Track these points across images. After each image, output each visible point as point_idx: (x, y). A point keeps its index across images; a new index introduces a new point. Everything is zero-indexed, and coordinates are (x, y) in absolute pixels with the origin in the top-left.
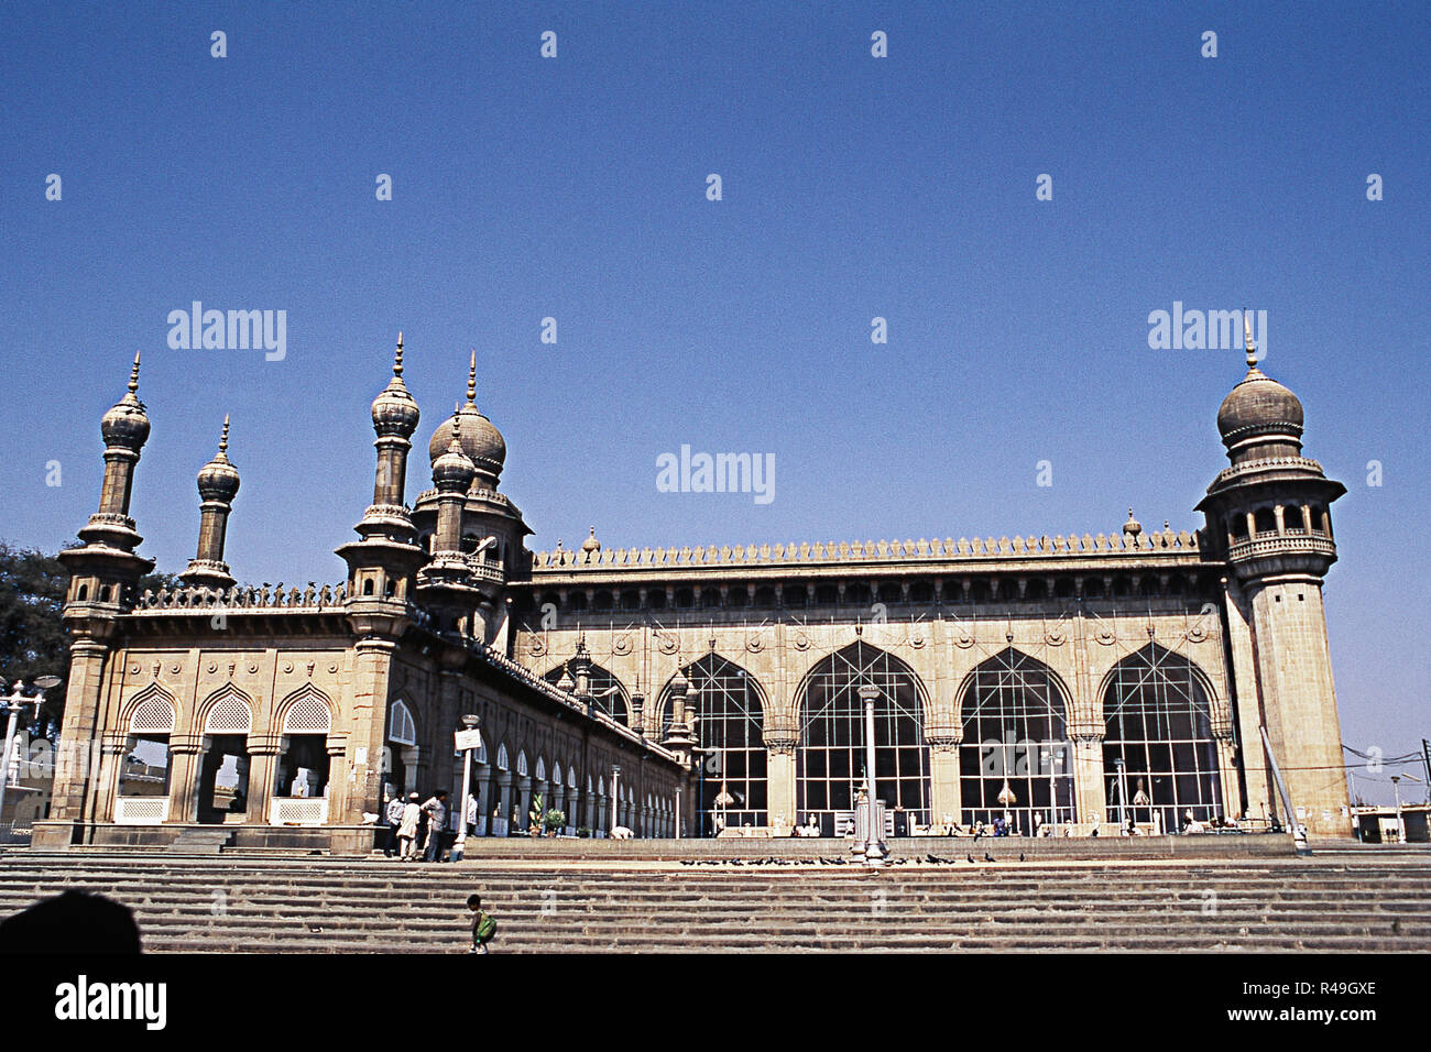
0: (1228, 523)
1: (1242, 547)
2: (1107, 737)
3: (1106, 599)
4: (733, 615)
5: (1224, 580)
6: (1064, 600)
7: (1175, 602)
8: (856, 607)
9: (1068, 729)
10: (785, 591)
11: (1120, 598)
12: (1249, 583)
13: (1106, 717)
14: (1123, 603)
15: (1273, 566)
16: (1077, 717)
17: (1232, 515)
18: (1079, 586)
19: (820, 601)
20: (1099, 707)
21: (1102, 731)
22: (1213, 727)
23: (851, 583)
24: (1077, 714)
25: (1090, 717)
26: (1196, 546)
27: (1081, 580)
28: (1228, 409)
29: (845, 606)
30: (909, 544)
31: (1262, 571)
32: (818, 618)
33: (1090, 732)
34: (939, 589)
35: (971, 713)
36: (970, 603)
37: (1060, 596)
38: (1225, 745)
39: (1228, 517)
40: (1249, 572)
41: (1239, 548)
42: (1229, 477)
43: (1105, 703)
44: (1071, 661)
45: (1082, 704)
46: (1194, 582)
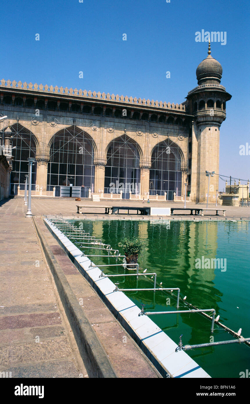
0: (198, 103)
1: (202, 111)
2: (151, 168)
3: (157, 122)
4: (27, 110)
5: (193, 122)
6: (144, 121)
7: (176, 126)
8: (74, 113)
9: (140, 164)
10: (48, 102)
11: (161, 123)
12: (201, 123)
13: (152, 161)
14: (161, 125)
15: (210, 119)
16: (144, 160)
17: (199, 101)
18: (150, 117)
19: (61, 109)
20: (150, 157)
21: (150, 165)
22: (182, 167)
23: (74, 104)
24: (144, 159)
25: (148, 161)
26: (184, 110)
27: (151, 115)
28: (203, 66)
29: (70, 112)
30: (95, 93)
31: (207, 120)
32: (59, 115)
33: (147, 165)
34: (104, 111)
35: (110, 155)
36: (113, 117)
37: (143, 119)
38: (184, 174)
39: (198, 102)
40: (202, 120)
41: (201, 112)
42: (200, 88)
43: (152, 157)
44: (144, 141)
45: (146, 156)
46: (183, 121)
